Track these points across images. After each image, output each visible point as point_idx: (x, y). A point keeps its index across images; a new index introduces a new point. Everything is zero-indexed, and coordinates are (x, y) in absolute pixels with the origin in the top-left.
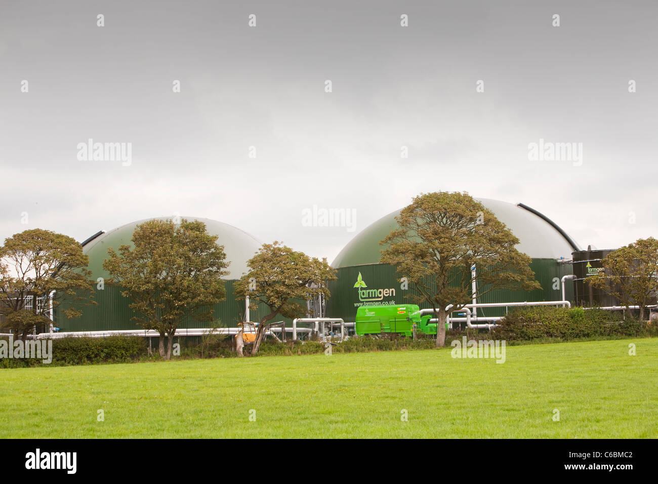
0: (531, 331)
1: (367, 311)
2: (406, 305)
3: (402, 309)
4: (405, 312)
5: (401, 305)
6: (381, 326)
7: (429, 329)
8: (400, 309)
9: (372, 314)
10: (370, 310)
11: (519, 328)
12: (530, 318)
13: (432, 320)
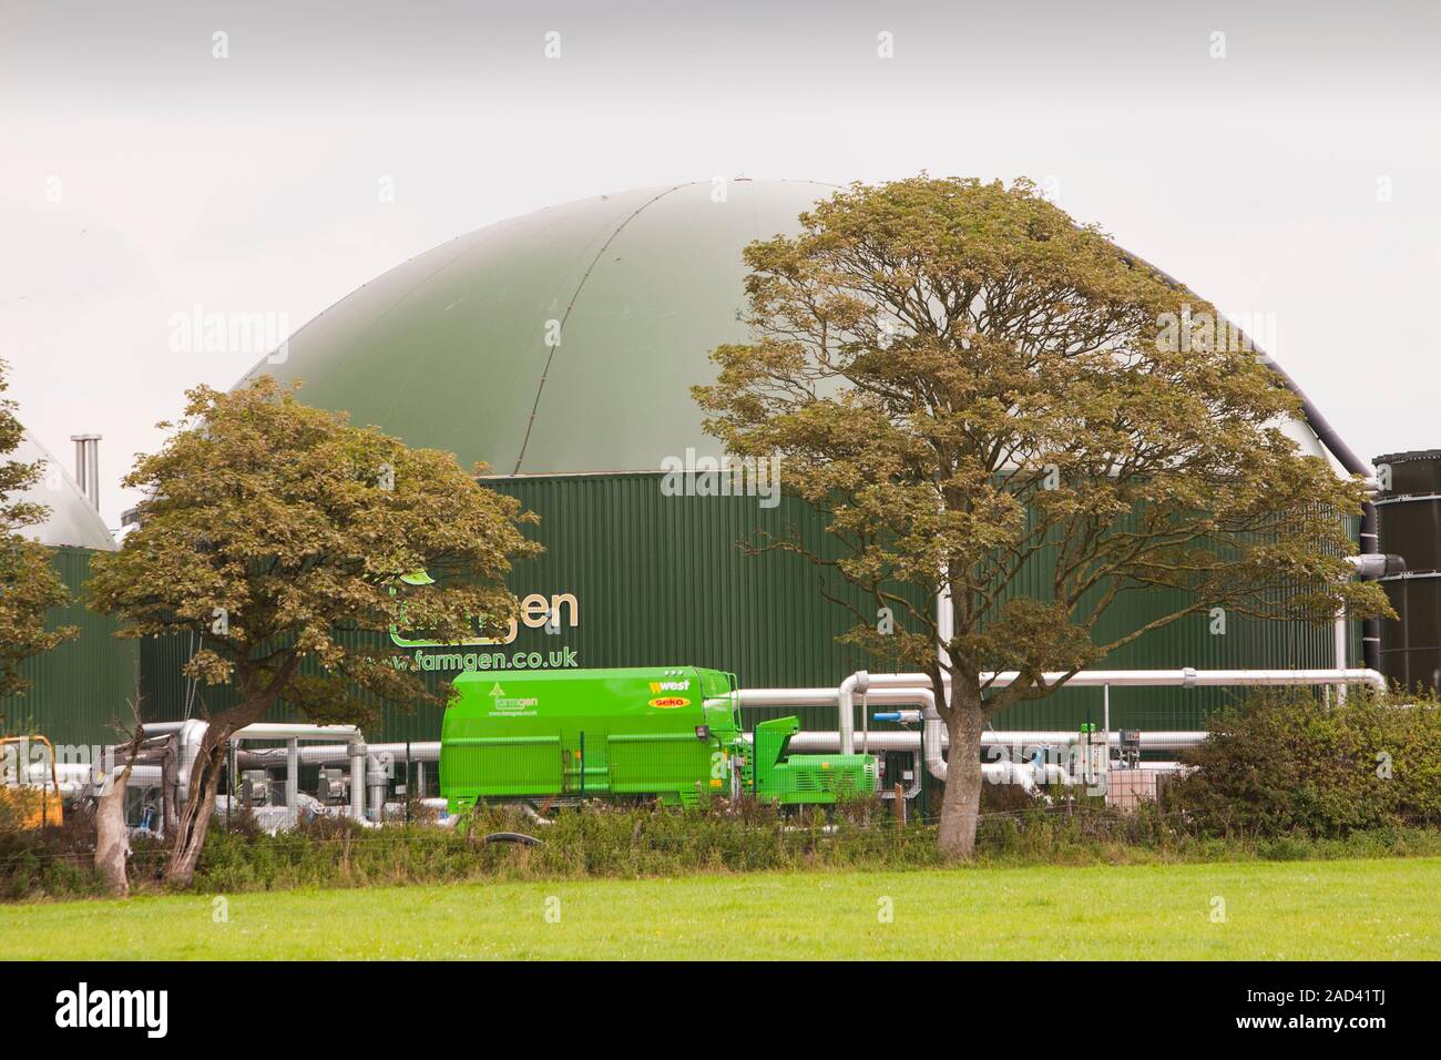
0: (1335, 799)
1: (497, 691)
2: (690, 671)
3: (673, 686)
4: (686, 701)
5: (666, 671)
6: (566, 762)
7: (793, 779)
8: (664, 686)
9: (524, 706)
10: (512, 690)
11: (1287, 783)
12: (1327, 742)
13: (801, 738)
